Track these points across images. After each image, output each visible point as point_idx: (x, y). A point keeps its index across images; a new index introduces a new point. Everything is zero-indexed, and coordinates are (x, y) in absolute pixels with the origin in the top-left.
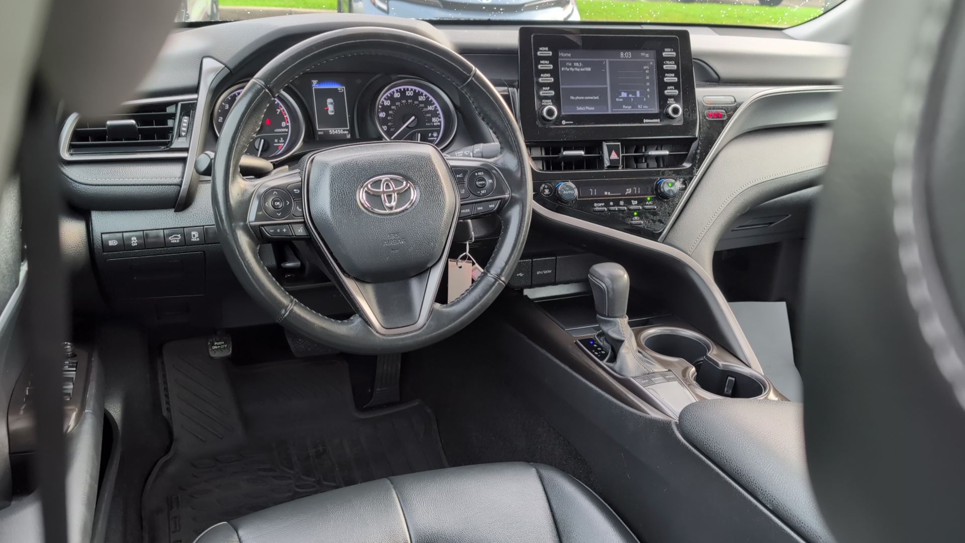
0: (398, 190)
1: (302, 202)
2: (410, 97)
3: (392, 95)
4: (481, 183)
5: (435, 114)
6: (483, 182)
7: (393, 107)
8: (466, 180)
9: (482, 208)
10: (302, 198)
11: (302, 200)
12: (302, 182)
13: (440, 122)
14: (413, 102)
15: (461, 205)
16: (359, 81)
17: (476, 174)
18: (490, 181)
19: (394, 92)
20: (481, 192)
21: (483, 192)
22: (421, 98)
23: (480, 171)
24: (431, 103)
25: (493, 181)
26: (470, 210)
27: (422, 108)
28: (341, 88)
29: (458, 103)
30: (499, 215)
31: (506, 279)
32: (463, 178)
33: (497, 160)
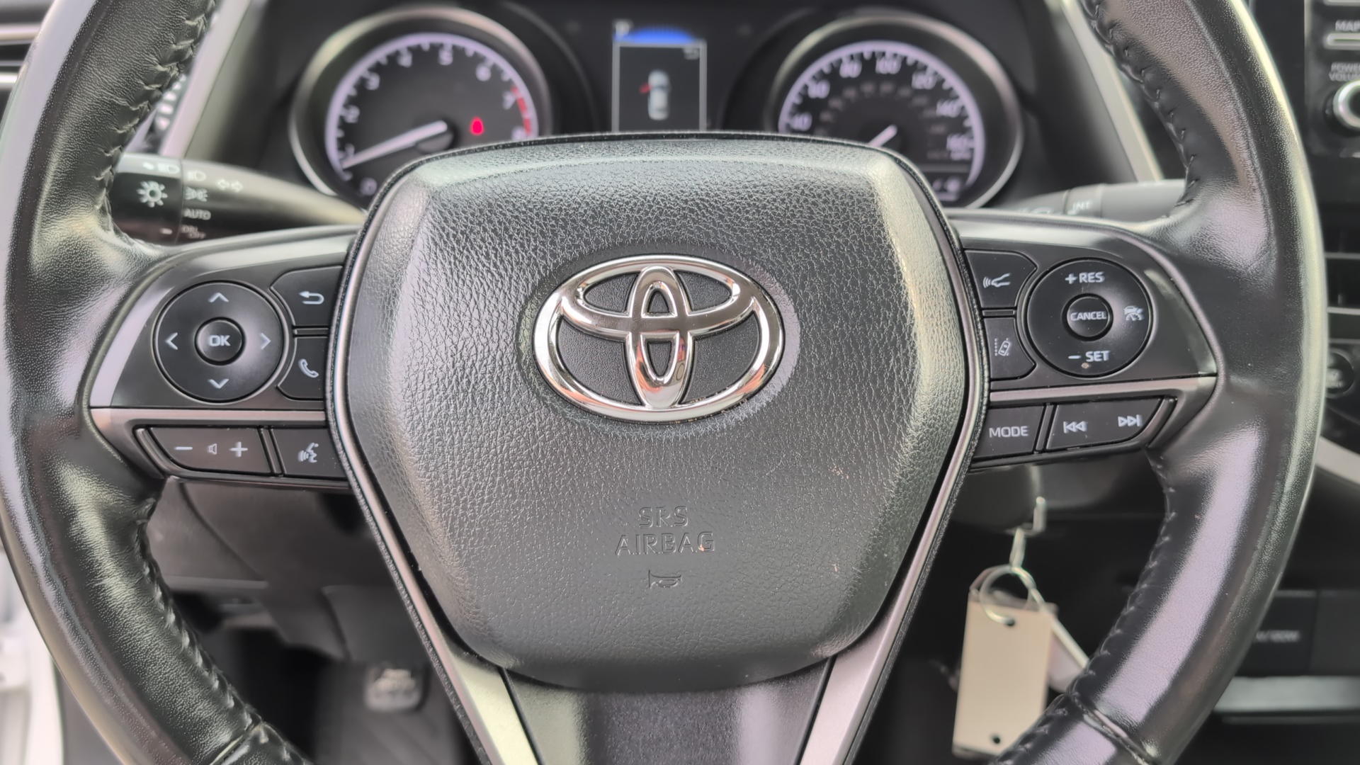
0: (701, 322)
1: (328, 341)
2: (888, 77)
3: (835, 69)
4: (1089, 316)
5: (958, 125)
6: (1100, 315)
7: (836, 103)
8: (1022, 301)
9: (1082, 426)
10: (329, 326)
11: (328, 334)
12: (344, 265)
13: (972, 150)
14: (895, 91)
15: (991, 406)
16: (745, 30)
17: (1071, 279)
18: (1134, 312)
19: (840, 61)
20: (1084, 359)
21: (1094, 356)
22: (922, 81)
23: (1088, 270)
24: (949, 95)
25: (1145, 314)
26: (1029, 431)
27: (921, 109)
28: (694, 47)
29: (1030, 84)
30: (1160, 462)
31: (1163, 748)
32: (1006, 295)
33: (1166, 229)
